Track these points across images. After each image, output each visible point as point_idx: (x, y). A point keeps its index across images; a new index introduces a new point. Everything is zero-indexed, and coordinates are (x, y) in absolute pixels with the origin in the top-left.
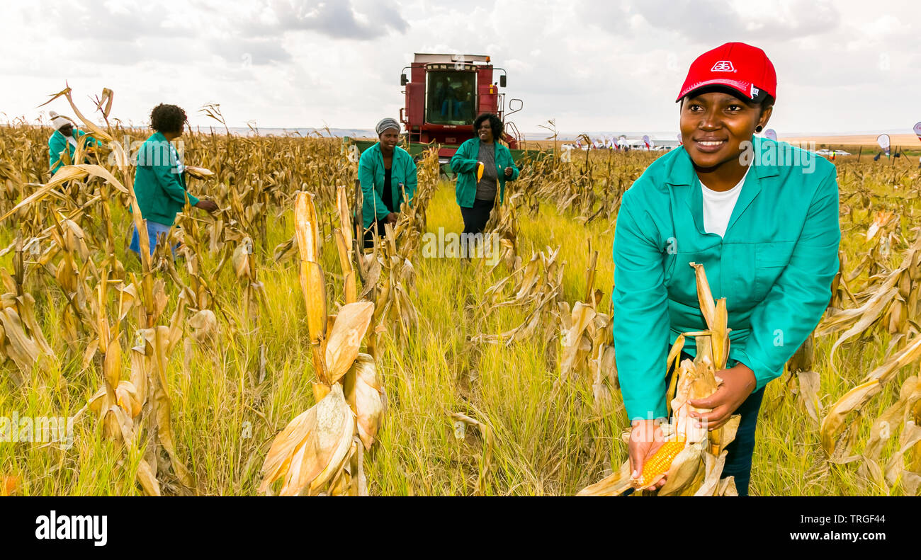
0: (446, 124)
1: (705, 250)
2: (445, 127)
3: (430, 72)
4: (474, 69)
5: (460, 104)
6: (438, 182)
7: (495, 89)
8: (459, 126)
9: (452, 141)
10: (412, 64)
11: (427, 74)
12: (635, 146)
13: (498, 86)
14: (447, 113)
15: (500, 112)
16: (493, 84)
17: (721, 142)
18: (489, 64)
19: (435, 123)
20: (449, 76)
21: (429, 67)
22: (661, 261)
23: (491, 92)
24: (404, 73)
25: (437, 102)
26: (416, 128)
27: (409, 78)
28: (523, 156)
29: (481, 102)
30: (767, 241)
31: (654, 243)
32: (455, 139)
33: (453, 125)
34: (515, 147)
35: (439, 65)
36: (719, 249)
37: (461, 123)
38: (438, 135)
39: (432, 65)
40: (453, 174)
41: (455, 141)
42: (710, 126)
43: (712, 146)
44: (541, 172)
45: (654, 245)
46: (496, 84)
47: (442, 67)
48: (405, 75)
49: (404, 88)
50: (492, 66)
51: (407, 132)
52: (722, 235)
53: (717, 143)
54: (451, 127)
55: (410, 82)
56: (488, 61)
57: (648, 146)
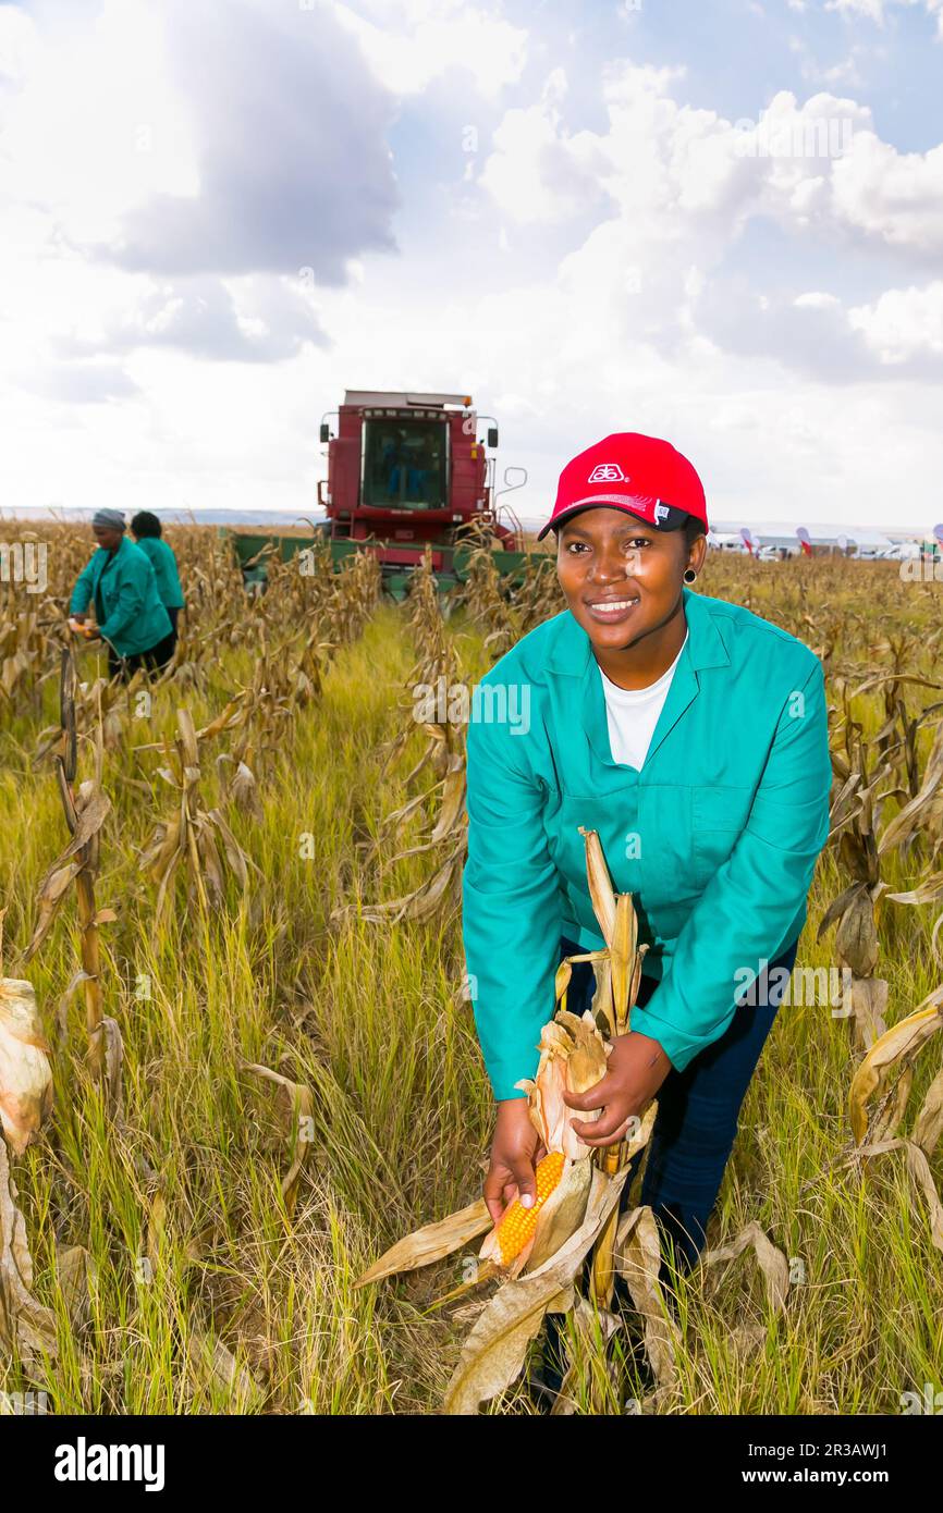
0: (396, 508)
1: (606, 795)
2: (394, 512)
3: (369, 421)
4: (443, 417)
5: (420, 474)
6: (378, 606)
7: (481, 450)
8: (417, 513)
9: (407, 537)
10: (341, 408)
11: (364, 426)
12: (730, 546)
13: (485, 445)
14: (397, 489)
15: (488, 489)
16: (478, 442)
17: (629, 603)
18: (470, 409)
19: (376, 506)
20: (402, 429)
21: (368, 414)
22: (537, 810)
23: (474, 455)
24: (325, 423)
25: (380, 470)
26: (344, 514)
27: (334, 429)
28: (524, 564)
29: (457, 470)
30: (712, 784)
31: (525, 778)
32: (411, 532)
33: (407, 509)
34: (513, 547)
35: (384, 410)
36: (635, 794)
37: (422, 506)
38: (382, 526)
39: (372, 410)
40: (404, 593)
41: (412, 537)
42: (603, 577)
43: (615, 612)
44: (549, 593)
45: (521, 779)
46: (482, 441)
47: (388, 413)
48: (327, 426)
49: (325, 447)
50: (475, 412)
51: (329, 519)
52: (639, 768)
53: (623, 605)
54: (405, 512)
55: (336, 436)
56: (467, 404)
57: (749, 545)
